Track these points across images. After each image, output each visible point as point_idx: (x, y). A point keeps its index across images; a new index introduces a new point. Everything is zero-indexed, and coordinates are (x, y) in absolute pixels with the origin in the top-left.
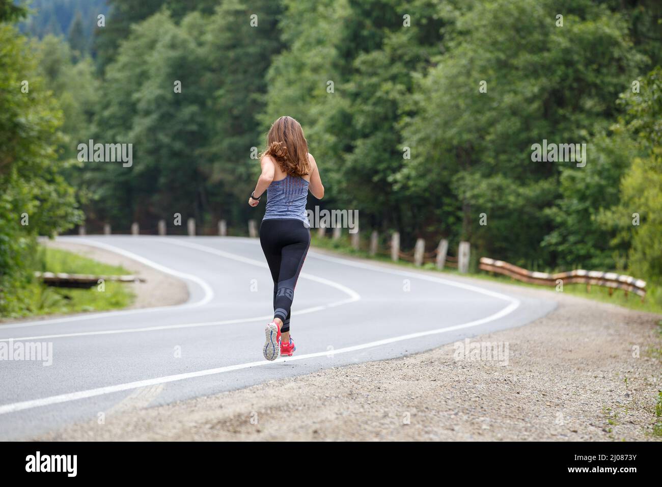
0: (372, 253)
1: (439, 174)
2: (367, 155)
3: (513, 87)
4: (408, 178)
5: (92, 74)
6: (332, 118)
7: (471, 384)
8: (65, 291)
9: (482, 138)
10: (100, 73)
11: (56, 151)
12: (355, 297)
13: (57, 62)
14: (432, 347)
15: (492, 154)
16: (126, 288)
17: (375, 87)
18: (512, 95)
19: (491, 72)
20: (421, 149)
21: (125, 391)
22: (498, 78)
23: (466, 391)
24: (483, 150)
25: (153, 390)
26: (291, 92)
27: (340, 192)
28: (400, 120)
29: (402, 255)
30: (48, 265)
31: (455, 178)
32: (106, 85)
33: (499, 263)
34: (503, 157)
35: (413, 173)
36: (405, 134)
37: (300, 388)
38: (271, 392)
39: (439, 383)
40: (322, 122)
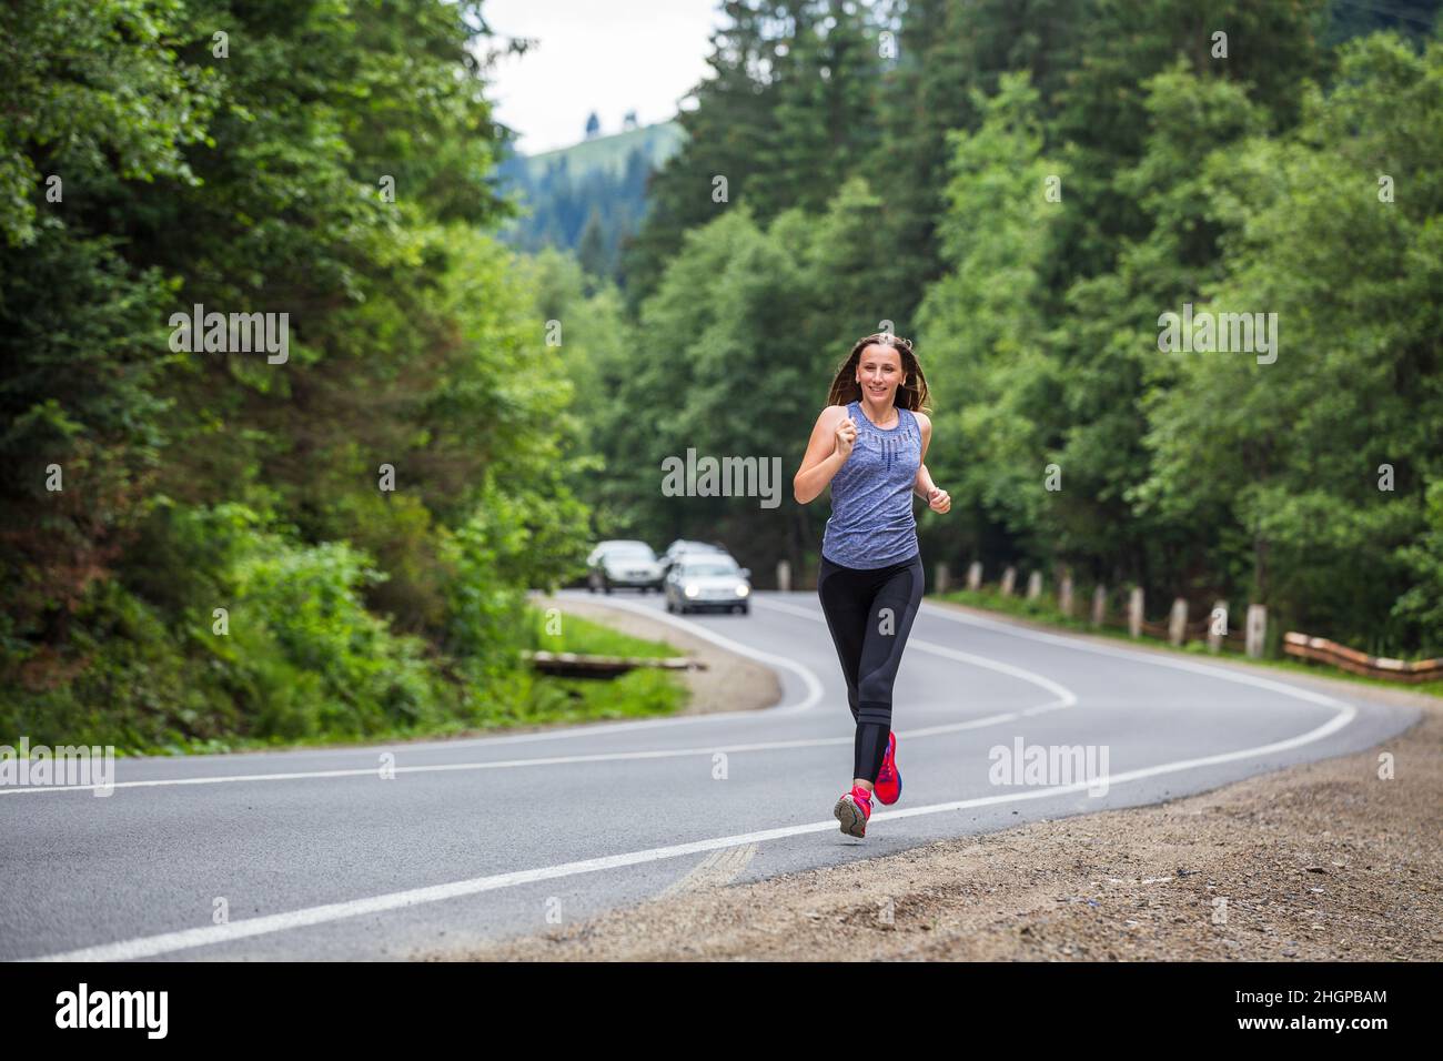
0: (1096, 624)
1: (1213, 489)
2: (1087, 455)
3: (1343, 339)
4: (1160, 494)
5: (619, 315)
6: (1028, 391)
7: (1285, 852)
8: (571, 684)
9: (1288, 425)
10: (632, 314)
11: (559, 445)
12: (1069, 699)
13: (558, 294)
14: (1212, 787)
15: (1306, 453)
16: (674, 681)
17: (1102, 339)
18: (1341, 353)
19: (1304, 313)
20: (1182, 444)
21: (691, 855)
22: (1316, 323)
23: (1279, 863)
24: (1289, 448)
25: (739, 854)
26: (955, 345)
27: (1041, 516)
28: (1146, 393)
29: (1150, 628)
30: (543, 640)
31: (1240, 496)
32: (641, 333)
33: (1318, 643)
34: (1325, 460)
35: (1169, 487)
36: (1155, 418)
37: (990, 855)
38: (941, 860)
39: (1229, 849)
40: (1010, 398)
